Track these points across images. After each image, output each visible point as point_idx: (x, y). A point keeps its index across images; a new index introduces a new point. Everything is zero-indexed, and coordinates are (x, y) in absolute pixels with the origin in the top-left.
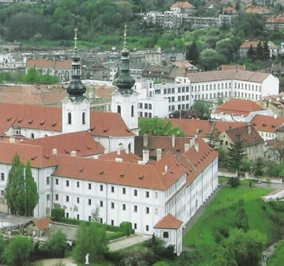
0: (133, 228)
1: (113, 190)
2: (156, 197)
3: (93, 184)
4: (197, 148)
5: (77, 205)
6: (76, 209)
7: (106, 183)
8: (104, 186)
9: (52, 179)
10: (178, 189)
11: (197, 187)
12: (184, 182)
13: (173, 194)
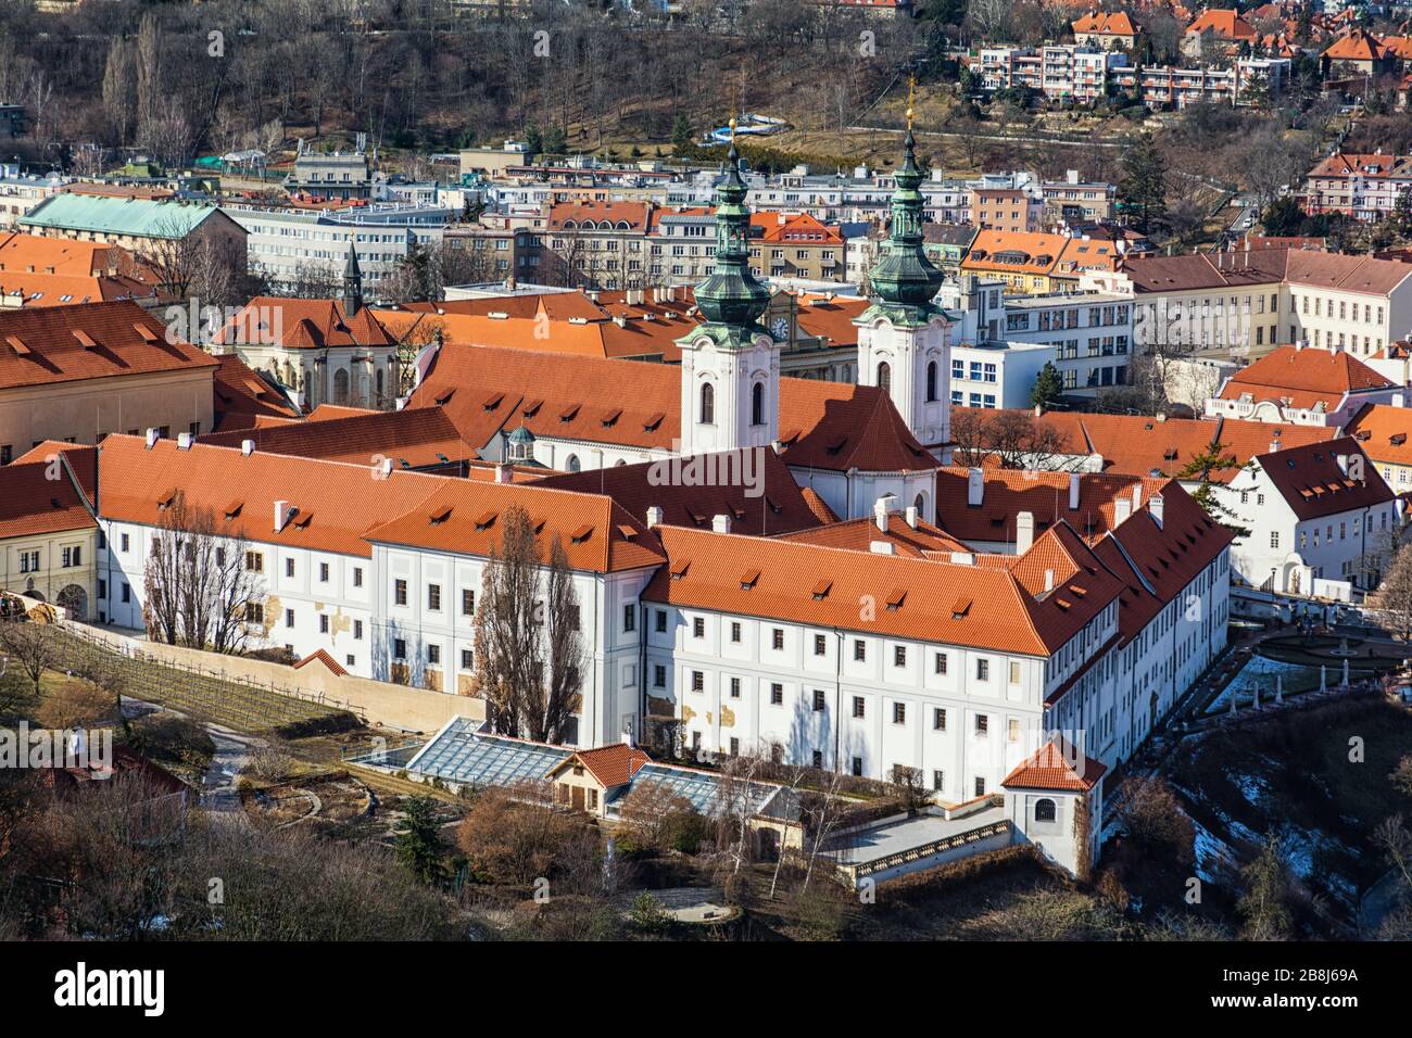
0: (929, 784)
1: (860, 654)
2: (1013, 678)
3: (790, 633)
4: (1157, 510)
5: (732, 704)
6: (726, 718)
7: (836, 629)
8: (831, 638)
9: (646, 613)
10: (1089, 653)
11: (1156, 650)
12: (1111, 631)
13: (1073, 668)
